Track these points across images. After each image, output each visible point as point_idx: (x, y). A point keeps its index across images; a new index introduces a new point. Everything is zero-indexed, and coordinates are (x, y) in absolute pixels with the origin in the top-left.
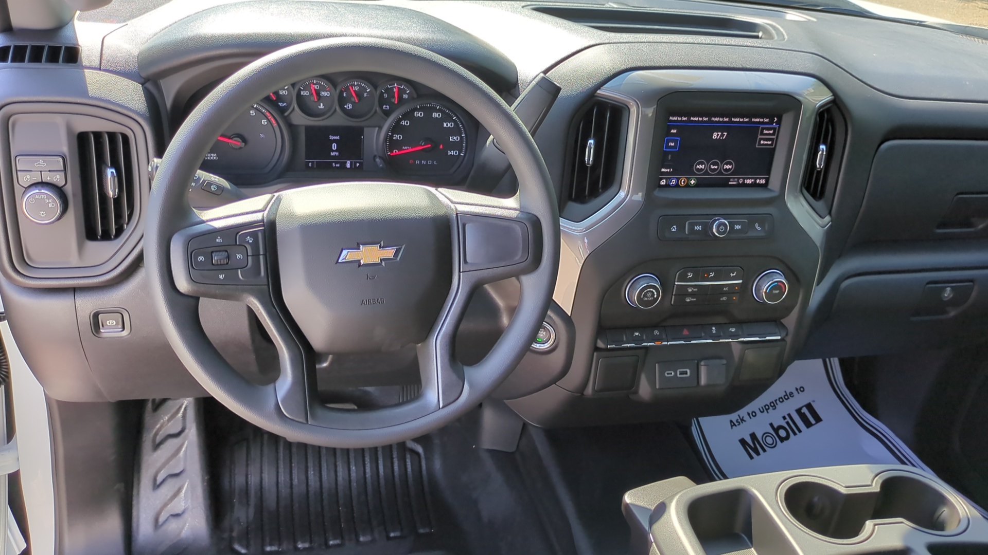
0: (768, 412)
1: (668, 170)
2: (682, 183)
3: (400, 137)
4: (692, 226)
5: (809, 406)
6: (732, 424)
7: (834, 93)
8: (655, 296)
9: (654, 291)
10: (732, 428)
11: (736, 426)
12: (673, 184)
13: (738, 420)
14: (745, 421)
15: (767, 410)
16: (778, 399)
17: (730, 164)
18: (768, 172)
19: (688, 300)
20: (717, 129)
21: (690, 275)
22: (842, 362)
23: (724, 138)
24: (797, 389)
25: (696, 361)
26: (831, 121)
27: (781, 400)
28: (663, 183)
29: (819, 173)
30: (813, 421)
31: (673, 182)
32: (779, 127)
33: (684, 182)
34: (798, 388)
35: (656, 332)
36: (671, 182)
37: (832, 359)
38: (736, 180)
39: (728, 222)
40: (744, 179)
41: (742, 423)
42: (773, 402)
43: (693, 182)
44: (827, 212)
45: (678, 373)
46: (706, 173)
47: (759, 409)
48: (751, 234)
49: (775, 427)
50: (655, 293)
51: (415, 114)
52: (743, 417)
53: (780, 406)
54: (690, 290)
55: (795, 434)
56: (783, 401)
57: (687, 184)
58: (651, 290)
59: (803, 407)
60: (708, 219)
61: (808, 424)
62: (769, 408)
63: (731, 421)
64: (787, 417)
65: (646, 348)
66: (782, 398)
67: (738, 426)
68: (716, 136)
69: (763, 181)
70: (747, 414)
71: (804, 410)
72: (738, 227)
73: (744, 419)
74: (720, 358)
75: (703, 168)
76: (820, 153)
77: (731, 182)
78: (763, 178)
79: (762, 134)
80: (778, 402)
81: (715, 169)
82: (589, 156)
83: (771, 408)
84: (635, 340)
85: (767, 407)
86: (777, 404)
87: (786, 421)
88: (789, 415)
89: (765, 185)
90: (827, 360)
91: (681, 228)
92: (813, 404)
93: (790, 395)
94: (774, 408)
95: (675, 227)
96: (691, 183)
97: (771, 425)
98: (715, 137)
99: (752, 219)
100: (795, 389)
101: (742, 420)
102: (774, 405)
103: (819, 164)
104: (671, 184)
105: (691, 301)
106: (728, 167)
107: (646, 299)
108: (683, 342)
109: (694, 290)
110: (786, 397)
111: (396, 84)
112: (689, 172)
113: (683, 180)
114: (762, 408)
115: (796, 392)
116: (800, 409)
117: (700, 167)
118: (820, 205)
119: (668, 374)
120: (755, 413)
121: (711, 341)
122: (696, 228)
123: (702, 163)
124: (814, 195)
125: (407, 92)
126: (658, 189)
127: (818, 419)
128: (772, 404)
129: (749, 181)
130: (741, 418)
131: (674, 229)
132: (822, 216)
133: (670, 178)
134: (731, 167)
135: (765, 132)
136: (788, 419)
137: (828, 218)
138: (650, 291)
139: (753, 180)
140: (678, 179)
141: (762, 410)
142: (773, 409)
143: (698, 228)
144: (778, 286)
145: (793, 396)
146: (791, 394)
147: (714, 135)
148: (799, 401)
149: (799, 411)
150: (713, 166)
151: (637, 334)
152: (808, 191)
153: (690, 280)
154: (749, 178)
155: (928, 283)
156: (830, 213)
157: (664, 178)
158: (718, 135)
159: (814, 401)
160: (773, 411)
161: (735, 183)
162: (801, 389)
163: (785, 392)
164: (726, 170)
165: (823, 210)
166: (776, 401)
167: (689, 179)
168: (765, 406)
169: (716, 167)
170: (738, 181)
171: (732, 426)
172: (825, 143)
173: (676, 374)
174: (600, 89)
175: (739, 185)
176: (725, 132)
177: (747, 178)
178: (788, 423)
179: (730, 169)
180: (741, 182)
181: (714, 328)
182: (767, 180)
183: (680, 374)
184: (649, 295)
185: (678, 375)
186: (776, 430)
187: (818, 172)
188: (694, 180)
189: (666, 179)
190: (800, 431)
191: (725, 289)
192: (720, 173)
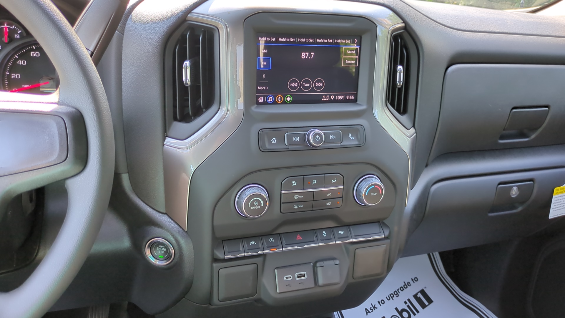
0: (393, 299)
1: (265, 88)
2: (279, 101)
3: (18, 76)
4: (290, 137)
5: (423, 292)
6: (367, 311)
7: (404, 22)
8: (262, 205)
9: (260, 200)
10: (367, 315)
11: (370, 312)
12: (270, 102)
13: (371, 308)
14: (376, 308)
15: (392, 297)
16: (399, 288)
17: (321, 82)
18: (355, 88)
19: (296, 207)
20: (305, 49)
21: (294, 183)
22: (442, 254)
23: (312, 58)
24: (412, 280)
25: (312, 264)
26: (405, 46)
27: (402, 289)
28: (261, 101)
29: (400, 90)
30: (427, 303)
31: (271, 99)
32: (360, 48)
33: (281, 99)
34: (413, 278)
35: (272, 240)
36: (268, 99)
37: (434, 253)
38: (328, 96)
39: (324, 133)
40: (335, 95)
41: (375, 309)
42: (396, 291)
43: (289, 99)
44: (411, 125)
45: (296, 276)
46: (300, 90)
47: (387, 298)
48: (345, 143)
49: (400, 310)
50: (262, 202)
51: (31, 54)
52: (375, 305)
53: (401, 293)
54: (296, 198)
55: (414, 314)
56: (403, 289)
57: (284, 100)
58: (258, 199)
59: (418, 293)
60: (306, 131)
61: (424, 306)
62: (393, 296)
63: (366, 309)
64: (407, 302)
65: (264, 255)
66: (402, 287)
67: (371, 313)
68: (304, 55)
69: (352, 97)
70: (377, 302)
71: (420, 295)
72: (333, 137)
73: (376, 306)
74: (334, 259)
75: (297, 86)
76: (399, 72)
77: (324, 98)
78: (352, 95)
79: (345, 54)
80: (400, 290)
81: (307, 86)
82: (187, 76)
83: (395, 295)
84: (251, 249)
85: (392, 296)
86: (399, 292)
87: (407, 305)
88: (409, 300)
89: (355, 101)
90: (431, 254)
91: (281, 140)
92: (426, 290)
93: (408, 285)
94: (397, 295)
95: (275, 139)
96: (287, 100)
97: (396, 309)
98: (303, 57)
99: (346, 130)
100: (411, 280)
101: (375, 308)
102: (397, 294)
103: (399, 82)
104: (269, 101)
105: (298, 208)
106: (319, 84)
107: (254, 208)
108: (297, 247)
109: (300, 197)
110: (405, 286)
111: (6, 25)
112: (285, 90)
113: (279, 98)
114: (388, 296)
115: (412, 282)
116: (417, 294)
117: (293, 85)
118: (404, 118)
119: (287, 278)
120: (384, 301)
121: (323, 244)
122: (294, 139)
123: (295, 82)
124: (398, 110)
125: (19, 32)
126: (256, 105)
127: (430, 301)
128: (396, 293)
129: (340, 98)
130: (374, 306)
131: (274, 141)
132: (408, 128)
133: (267, 96)
134: (321, 84)
135: (348, 52)
136: (408, 304)
137: (412, 130)
138: (256, 200)
139: (343, 97)
140: (275, 97)
141: (388, 298)
142: (397, 297)
143: (296, 139)
144: (375, 188)
145: (410, 285)
146: (409, 283)
147: (303, 55)
148: (414, 289)
149: (415, 296)
150: (306, 84)
151: (253, 243)
152: (393, 106)
153: (295, 188)
154: (340, 95)
155: (500, 184)
156: (414, 126)
157: (261, 96)
158: (306, 55)
159: (426, 288)
160: (397, 298)
161: (327, 99)
162: (415, 280)
163: (404, 282)
164: (318, 88)
165: (409, 124)
166: (398, 290)
167: (284, 96)
168: (390, 295)
169: (308, 85)
170: (330, 97)
171: (367, 313)
172: (402, 64)
173: (294, 277)
174: (190, 13)
175: (331, 102)
176: (312, 52)
177: (338, 95)
178: (408, 306)
179: (321, 87)
180: (332, 99)
181: (324, 232)
182: (356, 96)
183: (298, 277)
184: (256, 203)
185: (297, 279)
186: (400, 313)
187: (399, 88)
188: (290, 97)
189: (264, 96)
190: (418, 312)
191: (328, 195)
192: (313, 90)
